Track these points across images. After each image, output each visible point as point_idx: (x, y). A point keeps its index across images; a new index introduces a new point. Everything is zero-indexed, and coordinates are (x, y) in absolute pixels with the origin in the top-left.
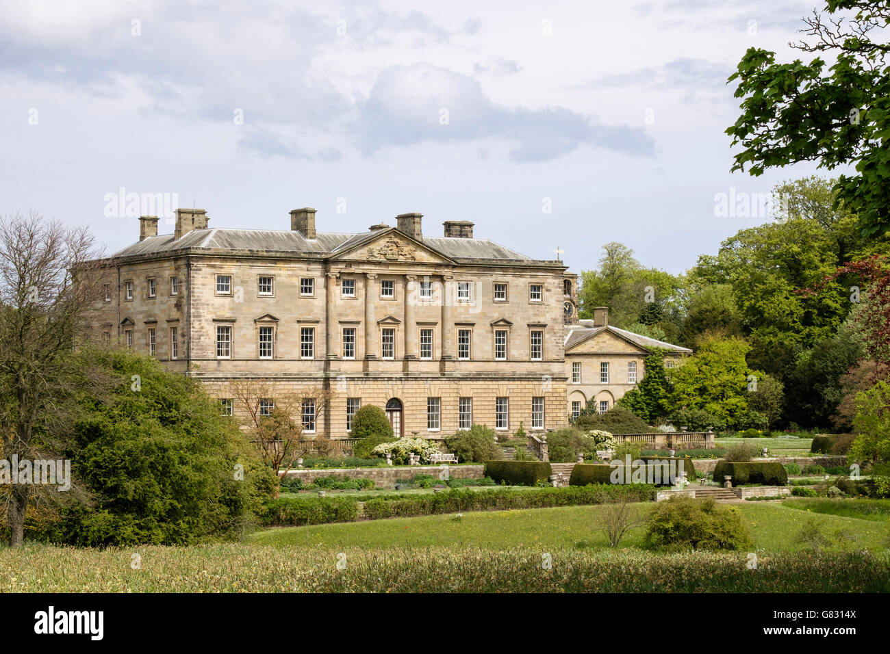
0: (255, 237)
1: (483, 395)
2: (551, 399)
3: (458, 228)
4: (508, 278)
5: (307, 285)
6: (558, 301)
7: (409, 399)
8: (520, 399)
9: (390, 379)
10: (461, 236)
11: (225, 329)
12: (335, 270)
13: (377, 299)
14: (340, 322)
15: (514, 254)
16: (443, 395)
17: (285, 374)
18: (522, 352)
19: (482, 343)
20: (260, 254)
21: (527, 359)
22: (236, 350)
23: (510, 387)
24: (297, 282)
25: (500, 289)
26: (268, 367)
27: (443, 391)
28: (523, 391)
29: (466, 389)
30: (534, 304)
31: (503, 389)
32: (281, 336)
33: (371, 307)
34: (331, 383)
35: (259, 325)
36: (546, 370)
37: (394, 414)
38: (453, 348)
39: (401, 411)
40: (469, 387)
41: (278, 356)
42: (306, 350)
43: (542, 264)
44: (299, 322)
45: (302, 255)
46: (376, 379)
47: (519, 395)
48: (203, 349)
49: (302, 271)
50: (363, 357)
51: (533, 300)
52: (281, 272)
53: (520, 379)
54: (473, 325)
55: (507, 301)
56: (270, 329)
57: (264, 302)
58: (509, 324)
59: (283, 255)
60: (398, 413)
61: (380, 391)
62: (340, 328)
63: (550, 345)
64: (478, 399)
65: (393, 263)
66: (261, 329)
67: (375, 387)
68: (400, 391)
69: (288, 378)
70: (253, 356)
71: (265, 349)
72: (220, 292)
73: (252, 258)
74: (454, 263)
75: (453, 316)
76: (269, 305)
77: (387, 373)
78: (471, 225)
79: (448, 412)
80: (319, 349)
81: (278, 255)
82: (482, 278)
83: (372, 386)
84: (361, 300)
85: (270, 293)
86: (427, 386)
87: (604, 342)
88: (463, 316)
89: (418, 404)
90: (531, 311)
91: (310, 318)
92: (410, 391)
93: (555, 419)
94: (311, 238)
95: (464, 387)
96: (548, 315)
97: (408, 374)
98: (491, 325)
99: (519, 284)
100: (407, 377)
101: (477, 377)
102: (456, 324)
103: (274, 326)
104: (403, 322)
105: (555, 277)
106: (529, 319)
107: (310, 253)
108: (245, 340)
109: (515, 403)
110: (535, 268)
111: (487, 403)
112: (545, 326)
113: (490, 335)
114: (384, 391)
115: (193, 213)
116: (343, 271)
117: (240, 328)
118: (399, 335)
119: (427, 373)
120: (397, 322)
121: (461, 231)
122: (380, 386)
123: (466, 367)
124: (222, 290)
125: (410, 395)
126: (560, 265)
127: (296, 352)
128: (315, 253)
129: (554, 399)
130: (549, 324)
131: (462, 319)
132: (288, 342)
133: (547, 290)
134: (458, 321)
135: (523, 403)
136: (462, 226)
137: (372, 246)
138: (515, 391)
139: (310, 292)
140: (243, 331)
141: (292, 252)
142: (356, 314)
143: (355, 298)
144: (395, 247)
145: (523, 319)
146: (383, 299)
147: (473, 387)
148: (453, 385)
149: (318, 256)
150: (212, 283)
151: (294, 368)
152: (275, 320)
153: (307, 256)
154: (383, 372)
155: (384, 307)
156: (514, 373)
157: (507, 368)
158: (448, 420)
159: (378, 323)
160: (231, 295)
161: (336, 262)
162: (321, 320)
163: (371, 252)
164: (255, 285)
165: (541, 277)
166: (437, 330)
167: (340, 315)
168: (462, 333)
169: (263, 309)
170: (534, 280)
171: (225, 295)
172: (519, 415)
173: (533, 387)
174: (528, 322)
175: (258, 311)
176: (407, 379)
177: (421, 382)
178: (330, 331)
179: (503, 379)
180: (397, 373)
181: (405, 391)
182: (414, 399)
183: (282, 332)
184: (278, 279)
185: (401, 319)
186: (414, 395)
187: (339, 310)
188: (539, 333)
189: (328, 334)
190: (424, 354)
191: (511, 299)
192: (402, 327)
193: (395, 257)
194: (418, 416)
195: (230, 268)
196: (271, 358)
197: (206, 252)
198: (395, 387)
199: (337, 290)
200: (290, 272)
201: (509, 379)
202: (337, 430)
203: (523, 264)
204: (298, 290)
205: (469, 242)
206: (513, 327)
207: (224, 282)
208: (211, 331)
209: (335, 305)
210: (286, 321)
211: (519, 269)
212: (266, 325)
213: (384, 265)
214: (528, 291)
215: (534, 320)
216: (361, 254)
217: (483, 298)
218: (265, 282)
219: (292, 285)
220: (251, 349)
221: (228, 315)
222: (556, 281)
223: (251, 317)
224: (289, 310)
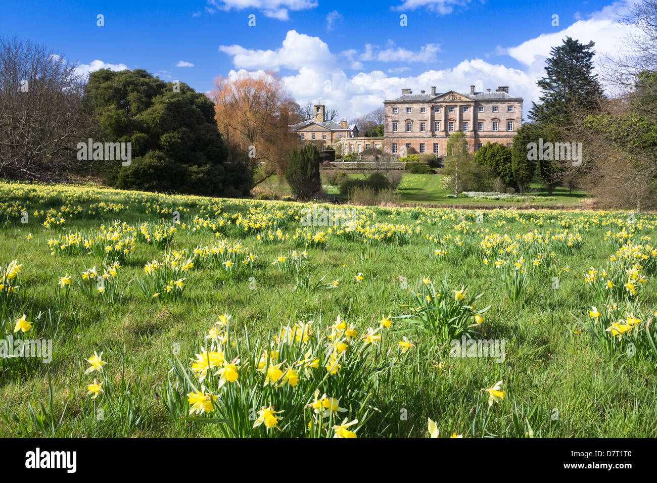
4: (499, 104)
5: (422, 110)
6: (519, 111)
11: (395, 123)
12: (431, 104)
13: (447, 113)
14: (434, 120)
18: (503, 128)
19: (488, 126)
20: (407, 101)
21: (505, 131)
22: (399, 129)
24: (419, 109)
25: (495, 108)
26: (409, 134)
28: (503, 141)
30: (509, 112)
31: (495, 140)
33: (444, 116)
36: (513, 134)
41: (413, 131)
42: (422, 129)
44: (420, 121)
48: (388, 129)
49: (421, 105)
50: (443, 131)
52: (414, 106)
53: (502, 137)
54: (484, 120)
55: (498, 112)
57: (408, 115)
59: (415, 101)
62: (434, 122)
63: (516, 126)
65: (453, 102)
69: (415, 137)
70: (405, 131)
71: (408, 129)
72: (394, 113)
73: (404, 102)
75: (475, 117)
76: (410, 116)
78: (507, 87)
80: (427, 129)
81: (413, 101)
82: (488, 105)
84: (441, 114)
85: (410, 113)
90: (508, 115)
91: (424, 119)
96: (515, 116)
98: (491, 120)
99: (503, 106)
103: (411, 122)
108: (402, 127)
110: (510, 100)
112: (514, 120)
113: (491, 123)
116: (433, 105)
120: (454, 120)
123: (481, 134)
126: (521, 99)
127: (419, 130)
132: (416, 127)
133: (514, 108)
134: (479, 119)
136: (504, 88)
138: (500, 141)
139: (424, 112)
140: (401, 124)
141: (419, 100)
142: (439, 118)
143: (439, 113)
145: (505, 118)
147: (483, 140)
149: (427, 101)
150: (391, 110)
151: (418, 134)
152: (412, 120)
155: (450, 115)
156: (500, 135)
157: (497, 134)
159: (447, 120)
160: (397, 114)
162: (427, 120)
163: (444, 99)
164: (405, 111)
165: (511, 104)
166: (470, 122)
167: (434, 118)
168: (480, 123)
169: (408, 117)
170: (509, 105)
173: (507, 140)
175: (406, 118)
179: (495, 137)
183: (414, 124)
184: (413, 108)
185: (456, 119)
188: (511, 122)
189: (429, 124)
190: (465, 130)
192: (456, 121)
195: (398, 106)
196: (410, 131)
200: (417, 106)
201: (497, 137)
203: (505, 99)
206: (500, 120)
207: (394, 109)
208: (391, 124)
209: (432, 115)
210: (415, 121)
211: (503, 101)
212: (409, 123)
213: (449, 102)
214: (506, 109)
215: (510, 118)
216: (442, 100)
217: (488, 112)
218: (408, 110)
219: (418, 110)
220: (404, 129)
221: (396, 119)
222: (519, 104)
223: (404, 120)
224: (416, 118)
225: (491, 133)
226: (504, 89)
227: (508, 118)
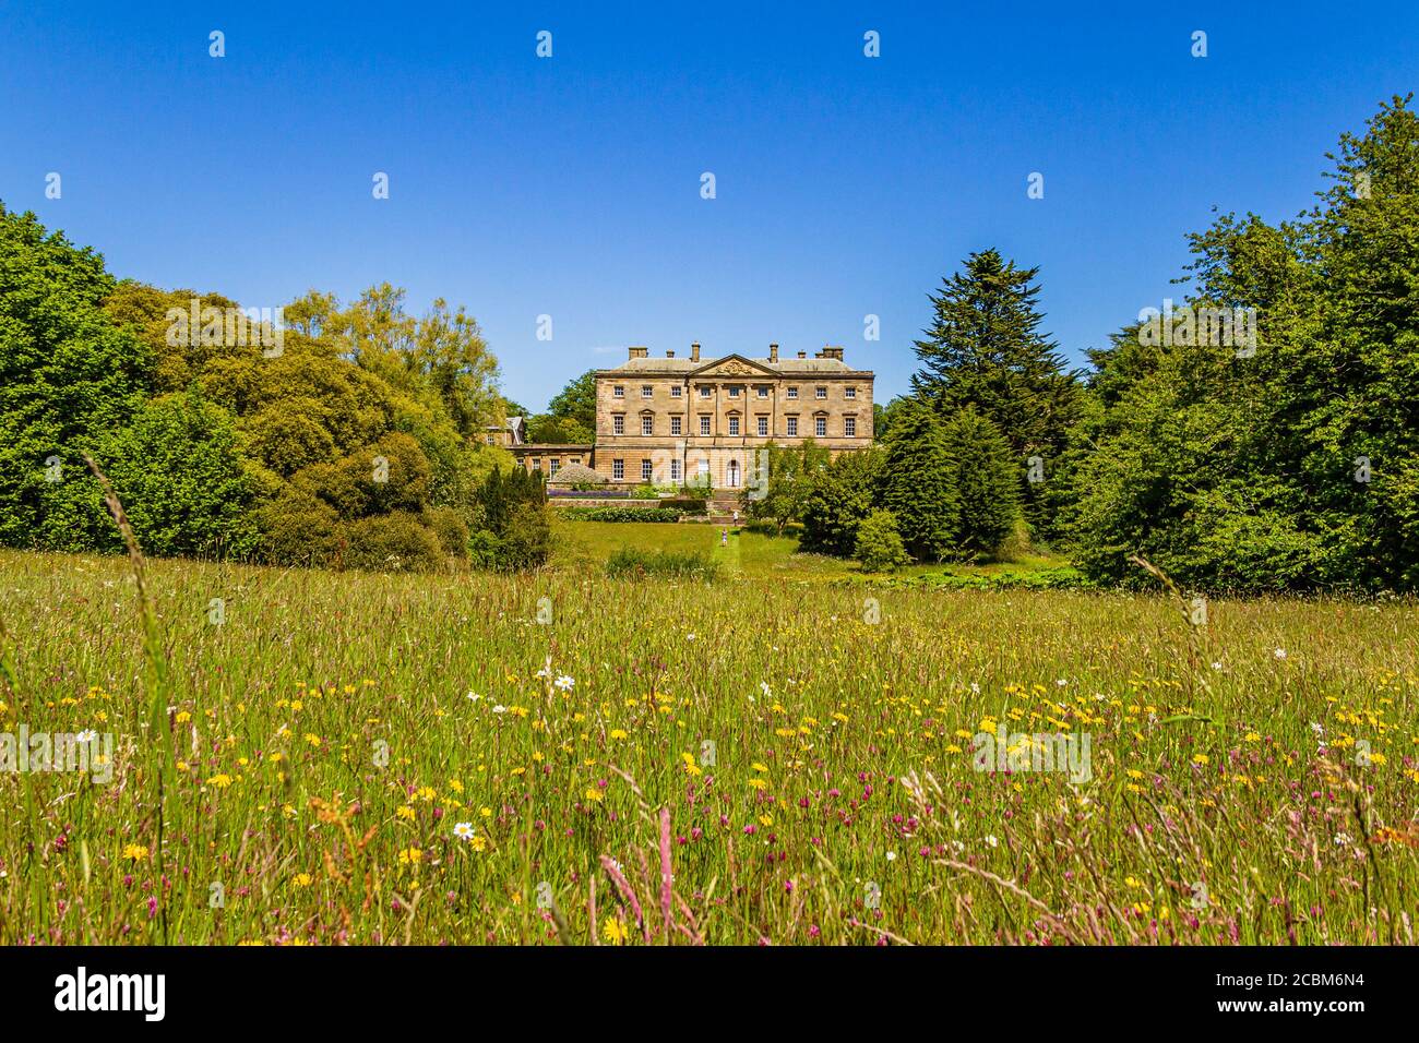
3: (831, 352)
4: (828, 384)
5: (674, 391)
6: (868, 398)
7: (744, 461)
9: (730, 448)
10: (833, 357)
11: (619, 417)
12: (694, 381)
13: (725, 399)
14: (699, 413)
17: (661, 445)
18: (838, 432)
19: (807, 426)
20: (643, 373)
21: (842, 436)
22: (628, 430)
24: (669, 390)
25: (821, 391)
26: (650, 440)
30: (848, 400)
32: (657, 422)
33: (720, 404)
34: (689, 450)
35: (643, 415)
36: (857, 444)
37: (736, 470)
38: (783, 429)
41: (656, 434)
42: (674, 431)
43: (856, 374)
44: (670, 413)
45: (671, 373)
46: (719, 448)
48: (604, 429)
49: (672, 383)
50: (715, 434)
51: (850, 398)
52: (659, 384)
53: (834, 449)
54: (798, 414)
55: (826, 399)
56: (650, 418)
57: (646, 402)
58: (828, 413)
59: (659, 374)
61: (723, 456)
62: (699, 417)
63: (863, 427)
65: (733, 376)
66: (644, 418)
67: (719, 453)
68: (737, 456)
69: (662, 447)
70: (640, 434)
71: (646, 431)
72: (616, 396)
73: (638, 376)
74: (780, 375)
75: (783, 409)
76: (650, 403)
77: (729, 444)
78: (841, 350)
80: (684, 430)
81: (656, 374)
82: (807, 385)
84: (714, 400)
85: (651, 396)
88: (790, 409)
90: (845, 405)
91: (677, 411)
92: (745, 456)
94: (696, 362)
96: (859, 407)
98: (813, 414)
99: (836, 388)
100: (742, 447)
102: (785, 414)
103: (652, 416)
104: (745, 413)
105: (865, 383)
106: (844, 410)
107: (678, 371)
108: (634, 425)
110: (849, 376)
112: (857, 414)
113: (812, 421)
114: (726, 456)
116: (699, 382)
117: (631, 417)
118: (741, 421)
120: (739, 413)
123: (793, 442)
124: (618, 395)
125: (745, 459)
126: (870, 374)
127: (668, 432)
128: (682, 371)
130: (860, 413)
131: (790, 411)
132: (663, 426)
133: (859, 391)
134: (788, 412)
136: (833, 350)
137: (720, 366)
139: (677, 395)
140: (633, 419)
141: (665, 372)
142: (710, 409)
143: (709, 399)
144: (736, 366)
145: (839, 410)
146: (729, 399)
149: (683, 373)
150: (611, 391)
151: (667, 441)
152: (652, 413)
153: (674, 374)
154: (727, 444)
155: (731, 404)
156: (830, 445)
157: (825, 442)
159: (726, 414)
160: (624, 398)
161: (693, 377)
162: (685, 412)
163: (718, 371)
164: (639, 393)
165: (852, 383)
166: (770, 418)
167: (698, 409)
168: (791, 419)
169: (646, 406)
170: (849, 385)
171: (620, 398)
174: (843, 412)
175: (642, 407)
176: (744, 449)
178: (691, 419)
181: (741, 456)
183: (658, 420)
184: (656, 388)
185: (744, 411)
187: (698, 406)
188: (853, 419)
189: (690, 421)
190: (759, 433)
191: (829, 397)
192: (744, 416)
193: (736, 373)
195: (624, 382)
196: (651, 435)
197: (608, 373)
198: (735, 453)
199: (696, 393)
200: (665, 384)
203: (840, 374)
204: (669, 394)
206: (831, 415)
207: (619, 389)
208: (611, 420)
209: (695, 403)
210: (661, 413)
211: (836, 378)
212: (648, 416)
213: (728, 377)
214: (843, 393)
215: (850, 411)
216: (712, 371)
217: (808, 397)
218: (646, 390)
219: (666, 391)
220: (638, 430)
221: (622, 409)
222: (867, 385)
223: (637, 411)
224: (663, 407)
226: (834, 353)
227: (846, 412)
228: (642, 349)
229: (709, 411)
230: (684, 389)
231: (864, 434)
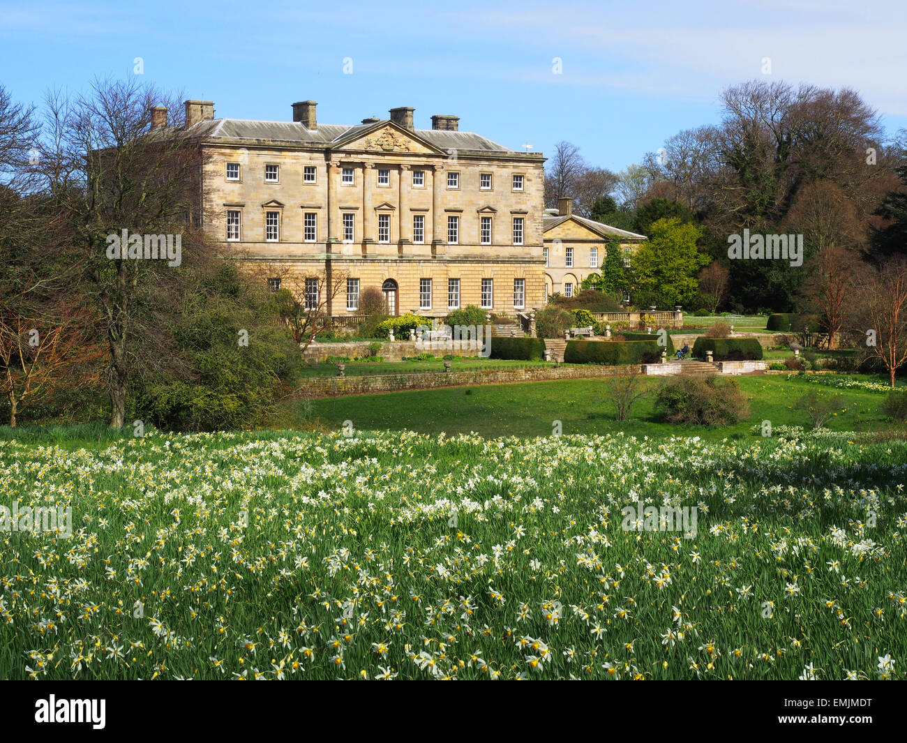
0: (261, 129)
1: (470, 276)
2: (531, 280)
3: (444, 122)
4: (493, 168)
5: (310, 172)
6: (538, 190)
7: (403, 280)
8: (502, 280)
9: (386, 261)
10: (447, 129)
11: (234, 214)
12: (336, 158)
13: (374, 186)
14: (340, 208)
15: (498, 147)
16: (434, 276)
17: (290, 256)
18: (505, 237)
19: (469, 228)
20: (267, 143)
21: (509, 243)
22: (245, 233)
23: (494, 269)
24: (301, 171)
25: (486, 178)
26: (275, 249)
27: (435, 272)
28: (506, 273)
29: (455, 271)
30: (516, 192)
31: (488, 271)
32: (286, 220)
33: (368, 194)
34: (332, 264)
35: (267, 210)
36: (527, 254)
37: (390, 293)
38: (443, 233)
39: (396, 291)
40: (457, 269)
41: (284, 239)
42: (310, 234)
43: (524, 156)
44: (302, 207)
45: (306, 145)
46: (373, 261)
47: (503, 276)
48: (215, 232)
49: (305, 159)
50: (361, 240)
51: (515, 189)
52: (285, 161)
53: (503, 262)
54: (461, 211)
55: (492, 190)
56: (276, 214)
57: (270, 188)
58: (493, 211)
59: (288, 144)
60: (393, 292)
61: (377, 272)
62: (341, 213)
63: (531, 230)
64: (466, 280)
65: (388, 153)
66: (268, 213)
67: (373, 268)
68: (395, 273)
69: (293, 259)
70: (261, 239)
71: (270, 233)
72: (230, 179)
73: (259, 147)
74: (444, 154)
75: (443, 203)
76: (275, 191)
77: (382, 255)
78: (457, 119)
79: (438, 292)
80: (321, 233)
81: (283, 144)
82: (470, 168)
83: (370, 268)
84: (360, 188)
85: (276, 180)
86: (420, 268)
87: (569, 229)
88: (452, 204)
89: (412, 284)
90: (513, 199)
91: (313, 203)
92: (404, 272)
93: (534, 298)
94: (312, 129)
95: (452, 269)
96: (528, 203)
97: (402, 257)
98: (478, 212)
99: (502, 174)
100: (401, 259)
101: (465, 260)
102: (446, 211)
103: (279, 210)
104: (397, 209)
105: (536, 168)
106: (511, 206)
107: (312, 143)
108: (254, 224)
109: (499, 284)
110: (517, 159)
111: (473, 284)
112: (526, 213)
113: (476, 221)
114: (380, 272)
115: (202, 105)
116: (343, 160)
117: (248, 213)
118: (394, 221)
119: (419, 256)
120: (392, 208)
121: (447, 125)
122: (377, 268)
123: (454, 251)
124: (232, 176)
125: (404, 276)
126: (540, 156)
127: (300, 235)
128: (317, 143)
129: (534, 280)
130: (530, 211)
131: (451, 206)
132: (293, 226)
133: (529, 180)
134: (448, 207)
135: (506, 284)
136: (448, 120)
137: (369, 137)
138: (499, 272)
139: (313, 179)
140: (251, 216)
141: (296, 142)
142: (355, 201)
143: (354, 186)
144: (390, 138)
145: (506, 206)
146: (379, 187)
147: (460, 269)
148: (442, 266)
149: (320, 146)
150: (223, 169)
151: (298, 250)
152: (281, 205)
153: (310, 145)
154: (379, 255)
155: (381, 194)
156: (498, 256)
157: (491, 252)
158: (439, 299)
159: (375, 209)
160: (240, 182)
161: (337, 151)
162: (323, 206)
163: (369, 142)
164: (261, 173)
165: (523, 168)
166: (428, 216)
167: (340, 201)
168: (451, 218)
169: (270, 195)
170: (516, 171)
171: (235, 182)
172: (502, 295)
173: (514, 269)
174: (510, 209)
175: (265, 197)
176: (401, 261)
177: (415, 264)
178: (331, 216)
179: (488, 262)
180: (392, 255)
181: (400, 272)
182: (408, 280)
183: (287, 217)
184: (283, 167)
185: (396, 205)
186: (408, 276)
187: (339, 197)
188: (521, 219)
189: (329, 219)
190: (417, 238)
191: (495, 188)
192: (397, 212)
193: (390, 148)
194: (411, 296)
195: (239, 156)
196: (277, 240)
197: (217, 141)
198: (391, 269)
199: (337, 177)
200: (294, 161)
201: (494, 262)
202: (337, 308)
203: (507, 155)
204: (301, 177)
205: (456, 135)
206: (498, 214)
207: (233, 168)
208: (222, 215)
209: (336, 192)
210: (291, 206)
211: (503, 160)
212: (272, 211)
213: (380, 154)
214: (511, 181)
215: (516, 207)
216: (361, 145)
217: (471, 187)
218: (271, 169)
219: (296, 173)
220: (259, 232)
221: (237, 200)
222: (537, 171)
223: (259, 202)
224: (293, 196)
225: (477, 251)
226: (449, 123)
227: (514, 208)
228: (207, 105)
229: (353, 205)
230: (321, 170)
231: (535, 242)
